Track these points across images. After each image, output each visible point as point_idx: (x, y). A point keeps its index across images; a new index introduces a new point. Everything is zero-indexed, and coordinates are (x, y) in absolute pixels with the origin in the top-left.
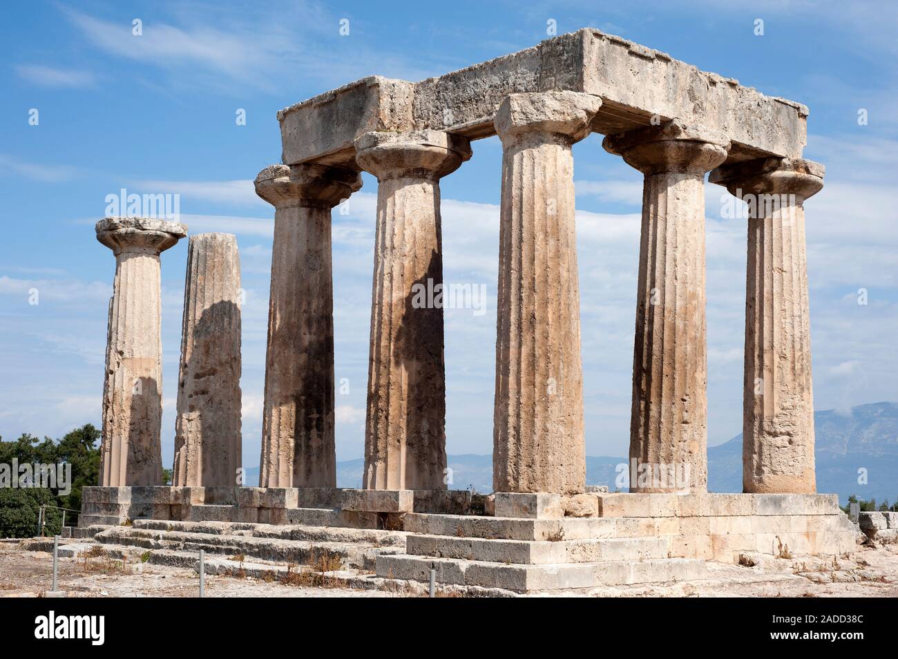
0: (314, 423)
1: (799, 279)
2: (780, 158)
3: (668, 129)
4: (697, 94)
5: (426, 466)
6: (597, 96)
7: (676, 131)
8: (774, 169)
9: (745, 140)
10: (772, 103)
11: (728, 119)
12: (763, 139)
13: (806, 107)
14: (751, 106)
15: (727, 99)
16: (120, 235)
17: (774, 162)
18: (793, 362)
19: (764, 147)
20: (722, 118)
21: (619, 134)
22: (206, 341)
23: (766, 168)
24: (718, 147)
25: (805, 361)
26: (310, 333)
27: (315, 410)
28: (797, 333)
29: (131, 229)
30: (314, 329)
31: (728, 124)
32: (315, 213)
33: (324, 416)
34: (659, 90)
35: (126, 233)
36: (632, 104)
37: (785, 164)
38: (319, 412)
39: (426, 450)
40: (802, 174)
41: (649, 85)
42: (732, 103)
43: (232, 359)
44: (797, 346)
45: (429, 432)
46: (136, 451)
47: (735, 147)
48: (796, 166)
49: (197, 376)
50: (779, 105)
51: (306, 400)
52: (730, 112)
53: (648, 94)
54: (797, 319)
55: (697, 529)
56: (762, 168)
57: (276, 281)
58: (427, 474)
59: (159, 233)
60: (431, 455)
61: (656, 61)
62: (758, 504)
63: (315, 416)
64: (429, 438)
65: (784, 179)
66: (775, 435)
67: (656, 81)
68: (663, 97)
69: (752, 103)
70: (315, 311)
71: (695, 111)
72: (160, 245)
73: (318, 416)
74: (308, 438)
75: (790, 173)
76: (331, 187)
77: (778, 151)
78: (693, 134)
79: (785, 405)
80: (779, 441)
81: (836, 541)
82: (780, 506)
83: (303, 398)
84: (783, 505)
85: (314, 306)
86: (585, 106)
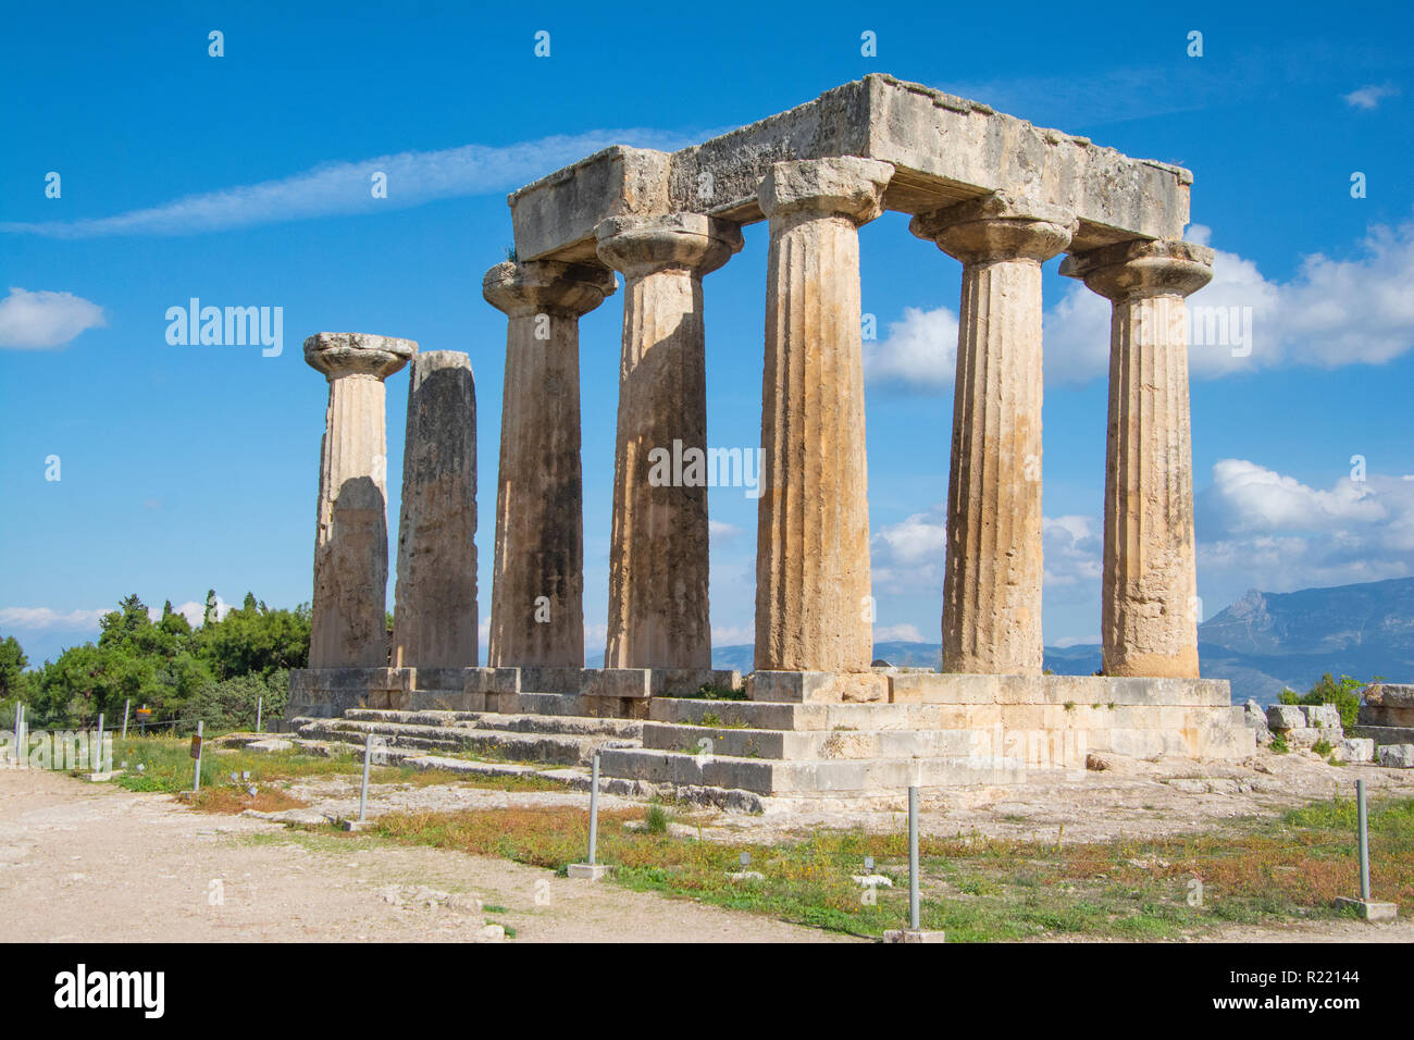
0: (555, 587)
1: (1177, 399)
2: (1149, 240)
3: (988, 204)
4: (1030, 158)
5: (681, 639)
6: (888, 162)
7: (999, 206)
8: (1142, 255)
9: (1098, 217)
10: (1139, 168)
11: (1074, 189)
12: (1125, 216)
13: (1189, 172)
14: (1107, 172)
15: (1073, 161)
16: (331, 355)
17: (1142, 245)
18: (1167, 507)
19: (1125, 226)
20: (1065, 189)
21: (929, 213)
23: (1131, 255)
24: (1058, 227)
25: (1183, 506)
27: (555, 571)
28: (1172, 468)
29: (345, 348)
30: (555, 469)
31: (1075, 197)
32: (557, 322)
33: (566, 577)
34: (976, 153)
35: (340, 353)
36: (938, 172)
37: (1157, 249)
38: (560, 573)
39: (682, 619)
40: (1180, 262)
41: (963, 146)
42: (1080, 169)
44: (1173, 486)
45: (686, 596)
47: (1086, 227)
48: (1172, 251)
49: (421, 531)
50: (1148, 170)
51: (543, 559)
52: (1078, 180)
53: (960, 158)
54: (1173, 451)
55: (1025, 721)
56: (1125, 254)
57: (509, 410)
58: (681, 649)
59: (379, 352)
60: (688, 624)
61: (973, 114)
62: (1113, 689)
63: (554, 578)
64: (686, 605)
65: (1154, 269)
66: (1142, 601)
67: (971, 142)
68: (981, 161)
69: (1110, 168)
70: (555, 447)
72: (383, 369)
73: (559, 578)
75: (1163, 261)
76: (575, 290)
77: (1148, 231)
78: (1022, 211)
79: (1154, 562)
80: (1147, 609)
81: (1227, 741)
82: (1145, 693)
83: (541, 555)
84: (1150, 692)
85: (554, 441)
86: (871, 177)
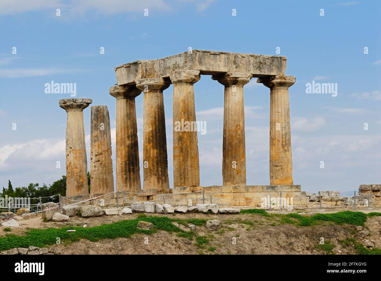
0: (132, 170)
1: (285, 115)
2: (275, 76)
3: (226, 75)
4: (237, 62)
5: (161, 181)
6: (198, 70)
7: (229, 75)
8: (273, 79)
9: (258, 73)
10: (270, 58)
11: (250, 67)
12: (266, 71)
14: (260, 61)
15: (250, 61)
16: (68, 105)
17: (273, 77)
18: (282, 143)
19: (266, 74)
20: (248, 68)
22: (98, 144)
23: (271, 79)
24: (244, 78)
25: (287, 142)
26: (129, 141)
27: (132, 166)
29: (71, 103)
30: (130, 139)
31: (250, 69)
32: (128, 101)
33: (135, 167)
35: (70, 105)
36: (211, 70)
37: (277, 77)
38: (133, 166)
39: (160, 177)
40: (283, 81)
41: (218, 63)
42: (252, 62)
43: (108, 149)
44: (284, 137)
45: (161, 171)
46: (79, 183)
48: (281, 78)
49: (96, 156)
50: (273, 58)
51: (128, 163)
52: (251, 65)
53: (218, 65)
57: (118, 124)
58: (160, 184)
59: (81, 103)
60: (162, 178)
63: (131, 168)
64: (161, 173)
65: (277, 82)
66: (277, 166)
67: (220, 61)
68: (223, 65)
70: (130, 133)
71: (236, 67)
72: (82, 107)
73: (133, 167)
74: (130, 175)
75: (279, 80)
76: (133, 92)
77: (273, 74)
78: (234, 76)
79: (279, 156)
80: (278, 168)
83: (128, 162)
85: (130, 132)
86: (194, 74)
